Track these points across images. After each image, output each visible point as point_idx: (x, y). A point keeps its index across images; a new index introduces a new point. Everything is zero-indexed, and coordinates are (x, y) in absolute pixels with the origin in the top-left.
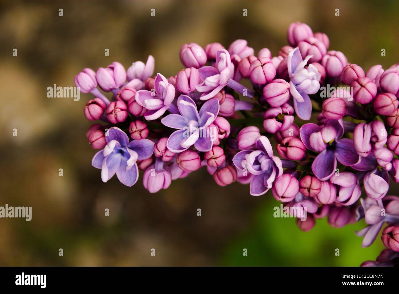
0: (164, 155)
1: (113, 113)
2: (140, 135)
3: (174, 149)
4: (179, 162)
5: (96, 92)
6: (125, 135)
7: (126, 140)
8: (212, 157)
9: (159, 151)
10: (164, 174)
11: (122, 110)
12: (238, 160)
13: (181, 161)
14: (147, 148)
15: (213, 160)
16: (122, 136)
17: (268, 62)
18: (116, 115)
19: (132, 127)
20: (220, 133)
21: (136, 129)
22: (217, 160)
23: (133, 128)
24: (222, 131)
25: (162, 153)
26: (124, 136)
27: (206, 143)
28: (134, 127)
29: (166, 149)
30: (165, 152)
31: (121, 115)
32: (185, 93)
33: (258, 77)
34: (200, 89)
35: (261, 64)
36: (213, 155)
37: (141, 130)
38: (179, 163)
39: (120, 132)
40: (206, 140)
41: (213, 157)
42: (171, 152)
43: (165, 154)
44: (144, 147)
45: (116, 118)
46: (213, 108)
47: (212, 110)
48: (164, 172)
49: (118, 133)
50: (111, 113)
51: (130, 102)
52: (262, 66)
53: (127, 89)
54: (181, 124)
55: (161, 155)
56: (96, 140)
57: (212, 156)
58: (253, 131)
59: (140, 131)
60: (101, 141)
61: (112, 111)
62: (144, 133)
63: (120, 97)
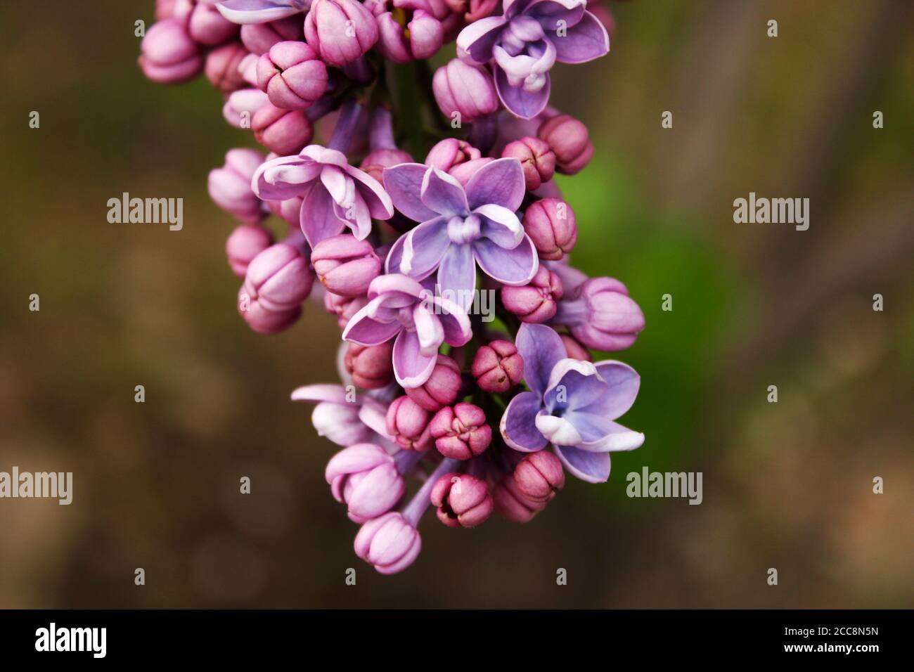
0: (550, 290)
1: (465, 436)
2: (509, 356)
3: (530, 266)
4: (560, 251)
5: (413, 510)
6: (516, 403)
7: (527, 400)
8: (532, 163)
9: (542, 303)
10: (593, 295)
11: (454, 416)
12: (525, 109)
13: (556, 243)
14: (538, 344)
15: (540, 160)
16: (519, 413)
17: (270, 59)
18: (470, 427)
19: (493, 381)
20: (467, 158)
21: (499, 367)
22: (539, 152)
23: (496, 377)
24: (460, 156)
25: (544, 294)
26: (518, 406)
27: (502, 182)
28: (492, 374)
29: (533, 285)
30: (541, 287)
31: (468, 415)
32: (380, 265)
33: (311, 77)
34: (364, 228)
35: (278, 76)
36: (528, 161)
37: (499, 356)
38: (562, 249)
39: (511, 418)
40: (495, 185)
41: (533, 160)
42: (539, 272)
43: (547, 287)
44: (535, 352)
45: (479, 426)
46: (407, 186)
47: (413, 186)
48: (589, 295)
49: (513, 422)
50: (467, 442)
51: (431, 403)
52: (281, 71)
53: (395, 423)
54: (460, 267)
55: (550, 297)
56: (542, 475)
57: (531, 165)
58: (448, 79)
59: (499, 359)
60: (542, 462)
61: (462, 440)
62: (504, 348)
63: (416, 441)
